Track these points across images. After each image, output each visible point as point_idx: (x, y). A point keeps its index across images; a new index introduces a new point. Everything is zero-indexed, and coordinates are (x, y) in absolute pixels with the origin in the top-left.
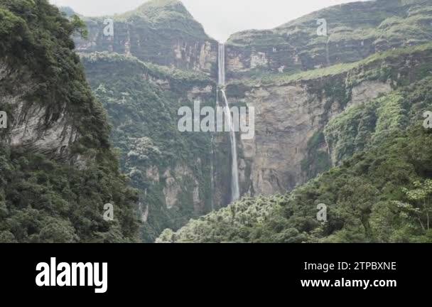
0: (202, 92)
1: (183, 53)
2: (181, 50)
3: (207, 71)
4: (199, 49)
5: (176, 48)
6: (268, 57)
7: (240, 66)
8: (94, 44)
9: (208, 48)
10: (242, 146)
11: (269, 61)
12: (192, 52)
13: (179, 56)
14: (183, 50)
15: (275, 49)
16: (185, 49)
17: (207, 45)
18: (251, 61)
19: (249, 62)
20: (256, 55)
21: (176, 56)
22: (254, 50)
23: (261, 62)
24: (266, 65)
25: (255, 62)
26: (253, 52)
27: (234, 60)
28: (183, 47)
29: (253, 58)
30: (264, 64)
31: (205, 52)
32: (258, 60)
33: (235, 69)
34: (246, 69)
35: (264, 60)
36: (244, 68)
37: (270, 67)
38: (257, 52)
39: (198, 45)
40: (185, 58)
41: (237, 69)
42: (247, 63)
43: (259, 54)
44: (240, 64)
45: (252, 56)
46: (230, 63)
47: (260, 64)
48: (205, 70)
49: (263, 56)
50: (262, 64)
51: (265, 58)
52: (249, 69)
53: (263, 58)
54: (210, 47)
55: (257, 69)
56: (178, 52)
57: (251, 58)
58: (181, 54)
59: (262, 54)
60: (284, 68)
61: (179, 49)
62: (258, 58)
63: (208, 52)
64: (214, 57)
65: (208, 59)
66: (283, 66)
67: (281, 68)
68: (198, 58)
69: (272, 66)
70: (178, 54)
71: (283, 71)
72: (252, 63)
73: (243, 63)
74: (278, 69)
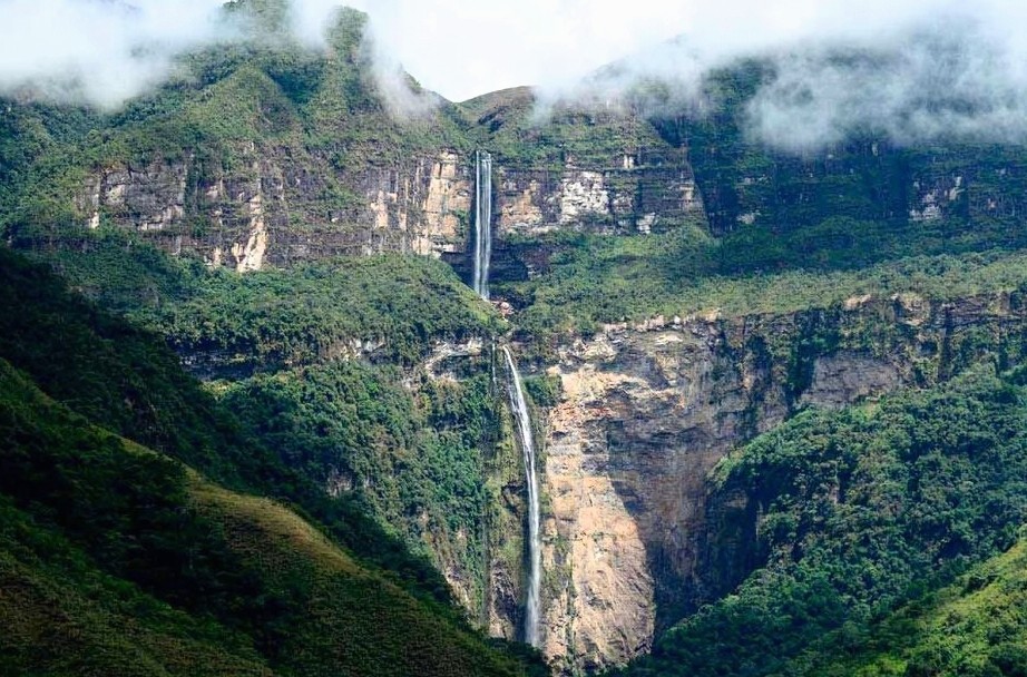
0: (459, 354)
1: (391, 207)
2: (385, 202)
4: (427, 182)
5: (374, 199)
6: (610, 186)
7: (534, 215)
8: (180, 211)
9: (449, 170)
10: (551, 485)
11: (612, 197)
13: (382, 221)
14: (391, 200)
15: (631, 161)
16: (394, 196)
17: (446, 164)
18: (564, 199)
19: (558, 203)
20: (577, 180)
21: (375, 223)
22: (573, 167)
23: (589, 199)
24: (604, 208)
25: (573, 201)
26: (568, 173)
27: (516, 201)
28: (390, 190)
29: (569, 191)
30: (599, 207)
31: (441, 183)
32: (583, 195)
33: (519, 225)
34: (549, 224)
35: (600, 195)
36: (543, 222)
37: (614, 214)
38: (579, 172)
39: (422, 169)
40: (395, 223)
41: (525, 224)
42: (553, 206)
43: (585, 177)
44: (532, 209)
45: (566, 184)
46: (507, 208)
47: (587, 208)
48: (441, 236)
49: (598, 182)
50: (594, 206)
51: (603, 189)
52: (558, 225)
53: (597, 188)
54: (452, 166)
55: (578, 223)
56: (379, 211)
57: (563, 191)
58: (387, 213)
59: (594, 177)
60: (654, 220)
61: (381, 202)
62: (583, 188)
63: (447, 182)
64: (466, 195)
65: (449, 204)
66: (651, 216)
67: (645, 221)
68: (424, 207)
69: (620, 211)
70: (381, 216)
71: (650, 229)
72: (564, 205)
73: (541, 208)
74: (638, 223)
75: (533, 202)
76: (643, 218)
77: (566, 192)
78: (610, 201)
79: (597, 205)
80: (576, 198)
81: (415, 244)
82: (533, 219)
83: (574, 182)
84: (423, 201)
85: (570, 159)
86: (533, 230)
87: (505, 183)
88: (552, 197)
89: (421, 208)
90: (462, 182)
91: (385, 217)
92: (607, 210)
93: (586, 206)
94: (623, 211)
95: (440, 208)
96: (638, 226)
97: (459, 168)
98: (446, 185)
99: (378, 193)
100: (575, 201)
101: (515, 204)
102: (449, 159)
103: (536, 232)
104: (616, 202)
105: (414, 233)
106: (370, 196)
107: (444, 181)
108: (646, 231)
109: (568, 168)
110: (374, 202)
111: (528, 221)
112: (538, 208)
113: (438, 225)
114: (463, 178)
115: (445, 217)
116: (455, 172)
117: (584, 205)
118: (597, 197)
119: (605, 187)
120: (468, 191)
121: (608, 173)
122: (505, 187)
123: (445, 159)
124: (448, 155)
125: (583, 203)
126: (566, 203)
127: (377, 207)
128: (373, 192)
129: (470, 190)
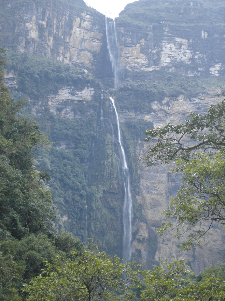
0: (75, 98)
1: (41, 29)
2: (37, 24)
3: (83, 67)
4: (70, 25)
5: (30, 21)
6: (193, 47)
7: (142, 60)
9: (86, 24)
10: (144, 199)
11: (194, 54)
12: (58, 28)
13: (34, 34)
14: (42, 25)
15: (206, 34)
16: (44, 23)
17: (84, 21)
18: (162, 53)
19: (158, 54)
20: (171, 42)
21: (28, 35)
22: (169, 34)
23: (179, 55)
24: (189, 61)
25: (168, 55)
26: (166, 37)
27: (131, 50)
28: (41, 19)
29: (166, 48)
30: (186, 60)
31: (80, 31)
32: (175, 52)
33: (133, 65)
34: (153, 66)
35: (186, 52)
36: (149, 64)
37: (195, 64)
38: (173, 37)
39: (67, 18)
40: (44, 39)
41: (136, 65)
42: (155, 56)
43: (176, 40)
44: (141, 56)
45: (164, 44)
46: (125, 54)
47: (177, 60)
48: (79, 63)
49: (184, 45)
50: (182, 59)
51: (188, 49)
52: (158, 67)
53: (184, 48)
54: (89, 22)
55: (172, 68)
56: (32, 28)
57: (162, 48)
58: (37, 31)
59: (182, 41)
60: (221, 68)
61: (34, 23)
62: (175, 47)
63: (85, 31)
64: (97, 41)
65: (86, 45)
66: (219, 65)
67: (215, 68)
68: (67, 40)
69: (199, 63)
70: (33, 32)
71: (218, 73)
72: (162, 56)
73: (147, 56)
74: (210, 69)
75: (142, 51)
76: (214, 66)
77: (164, 49)
78: (193, 56)
79: (184, 58)
80: (170, 53)
81: (59, 59)
82: (142, 62)
83: (169, 43)
84: (67, 37)
85: (167, 29)
86: (142, 69)
87: (124, 38)
88: (155, 50)
89: (66, 40)
90: (95, 33)
91: (36, 33)
92: (191, 61)
93: (177, 58)
94: (201, 62)
95: (79, 46)
96: (211, 71)
97: (94, 24)
98: (84, 33)
99: (32, 17)
100: (170, 55)
101: (130, 52)
102: (87, 18)
103: (144, 70)
104: (196, 57)
105: (59, 53)
106: (26, 19)
107: (83, 30)
108: (216, 75)
109: (166, 34)
110: (28, 22)
111: (139, 63)
112: (145, 56)
113: (78, 56)
114: (95, 30)
115: (83, 52)
116: (91, 26)
117: (175, 58)
118: (184, 54)
119: (189, 48)
120: (98, 39)
121: (192, 40)
122: (124, 40)
123: (84, 17)
124: (86, 15)
125: (175, 56)
126: (164, 55)
127: (31, 25)
128: (28, 16)
129: (100, 39)
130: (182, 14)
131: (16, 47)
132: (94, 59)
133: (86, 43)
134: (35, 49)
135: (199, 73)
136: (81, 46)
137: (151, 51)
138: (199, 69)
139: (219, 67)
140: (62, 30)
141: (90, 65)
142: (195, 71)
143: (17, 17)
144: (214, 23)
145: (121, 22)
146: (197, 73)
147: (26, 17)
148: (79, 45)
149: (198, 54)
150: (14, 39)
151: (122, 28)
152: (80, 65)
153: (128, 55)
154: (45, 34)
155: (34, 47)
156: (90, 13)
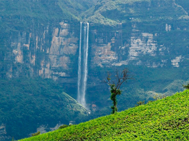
1: (25, 52)
3: (61, 70)
4: (49, 38)
6: (157, 41)
9: (64, 32)
11: (158, 47)
12: (39, 44)
13: (19, 59)
14: (26, 48)
15: (170, 27)
16: (28, 46)
17: (62, 29)
18: (130, 48)
19: (127, 50)
20: (139, 37)
21: (15, 61)
22: (136, 30)
23: (145, 48)
24: (154, 53)
25: (136, 49)
26: (133, 34)
27: (103, 48)
28: (25, 42)
29: (134, 43)
30: (151, 52)
31: (59, 39)
32: (142, 46)
33: (105, 62)
34: (122, 61)
35: (151, 46)
36: (118, 60)
37: (159, 56)
38: (140, 33)
39: (47, 31)
40: (28, 61)
41: (108, 61)
42: (124, 52)
43: (143, 35)
44: (112, 53)
45: (132, 40)
46: (98, 52)
47: (144, 53)
48: (58, 68)
49: (150, 39)
50: (148, 52)
51: (153, 43)
52: (127, 62)
53: (150, 42)
54: (66, 30)
55: (138, 61)
56: (18, 54)
57: (130, 44)
58: (22, 55)
59: (149, 35)
60: (181, 60)
61: (19, 49)
62: (142, 42)
63: (63, 38)
64: (73, 45)
65: (64, 50)
66: (180, 57)
67: (176, 60)
68: (48, 52)
69: (162, 55)
70: (19, 57)
71: (179, 64)
72: (131, 51)
73: (117, 52)
74: (172, 61)
75: (112, 49)
76: (175, 58)
77: (132, 44)
78: (158, 49)
79: (150, 51)
80: (137, 48)
81: (41, 72)
82: (112, 58)
83: (136, 39)
84: (47, 49)
85: (135, 26)
86: (113, 64)
87: (97, 39)
88: (124, 47)
89: (46, 52)
90: (71, 38)
91: (21, 57)
92: (155, 53)
93: (143, 52)
94: (164, 54)
95: (58, 53)
96: (172, 63)
97: (70, 31)
98: (62, 40)
99: (18, 44)
100: (137, 49)
101: (102, 50)
102: (64, 26)
103: (114, 66)
104: (160, 50)
105: (41, 66)
106: (12, 46)
107: (61, 38)
108: (176, 66)
109: (134, 31)
110: (14, 49)
111: (110, 60)
112: (115, 53)
113: (57, 62)
114: (72, 36)
115: (61, 57)
116: (68, 33)
117: (142, 51)
118: (150, 47)
119: (154, 41)
120: (74, 43)
121: (156, 34)
122: (96, 41)
123: (62, 26)
124: (64, 24)
125: (142, 50)
126: (132, 50)
127: (17, 52)
128: (15, 44)
129: (76, 42)
130: (150, 7)
131: (5, 74)
132: (71, 62)
133: (64, 48)
134: (21, 71)
135: (162, 64)
136: (60, 53)
137: (121, 48)
138: (162, 61)
139: (179, 59)
140: (42, 44)
141: (68, 67)
142: (159, 63)
143: (6, 45)
144: (177, 15)
145: (95, 25)
146: (161, 64)
147: (12, 45)
148: (58, 51)
149: (162, 47)
150: (3, 67)
151: (95, 30)
152: (59, 70)
153: (100, 54)
154: (28, 56)
155: (19, 70)
156: (67, 21)
